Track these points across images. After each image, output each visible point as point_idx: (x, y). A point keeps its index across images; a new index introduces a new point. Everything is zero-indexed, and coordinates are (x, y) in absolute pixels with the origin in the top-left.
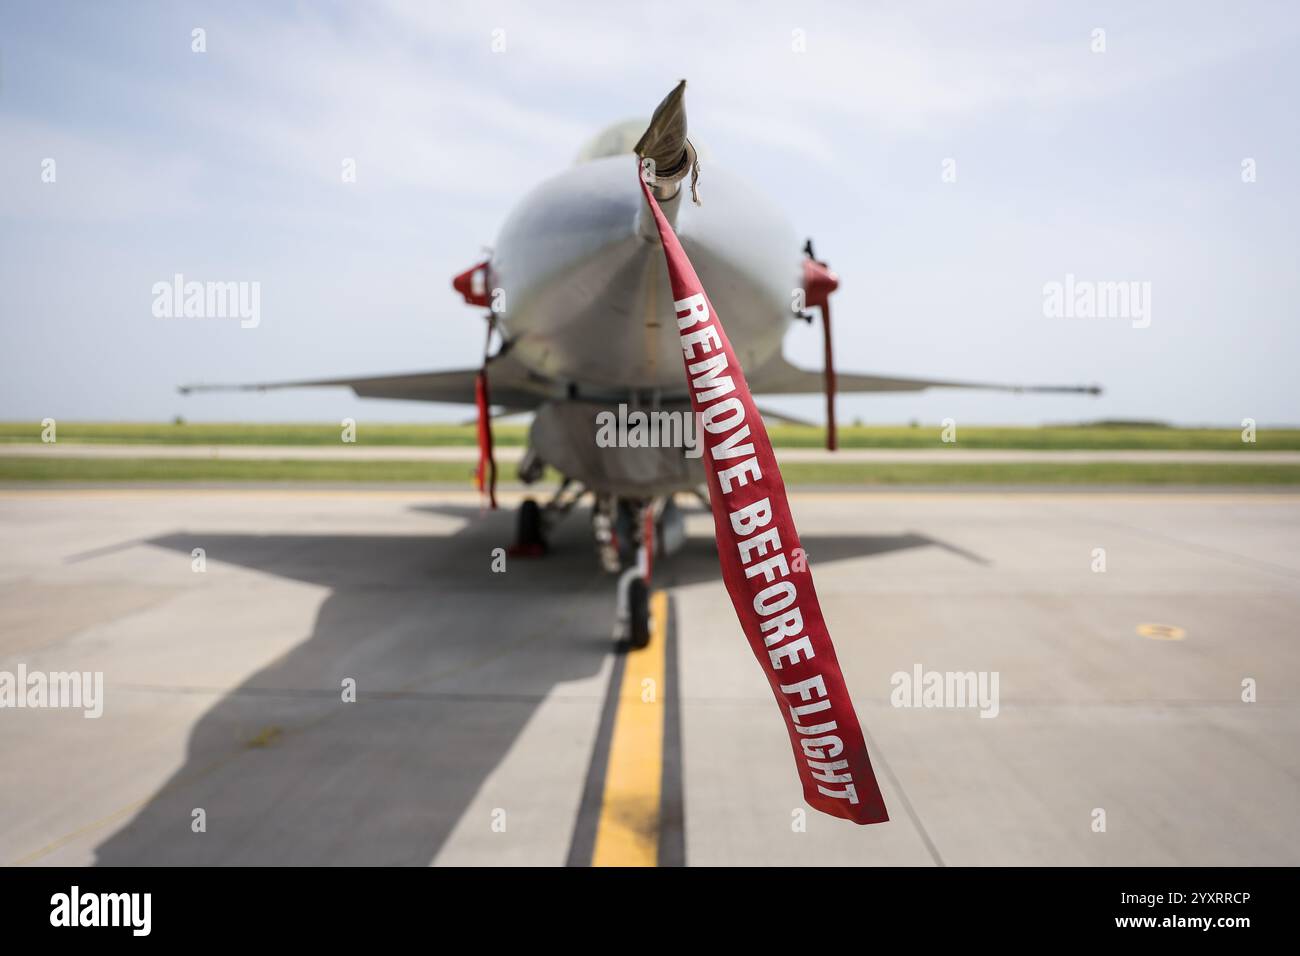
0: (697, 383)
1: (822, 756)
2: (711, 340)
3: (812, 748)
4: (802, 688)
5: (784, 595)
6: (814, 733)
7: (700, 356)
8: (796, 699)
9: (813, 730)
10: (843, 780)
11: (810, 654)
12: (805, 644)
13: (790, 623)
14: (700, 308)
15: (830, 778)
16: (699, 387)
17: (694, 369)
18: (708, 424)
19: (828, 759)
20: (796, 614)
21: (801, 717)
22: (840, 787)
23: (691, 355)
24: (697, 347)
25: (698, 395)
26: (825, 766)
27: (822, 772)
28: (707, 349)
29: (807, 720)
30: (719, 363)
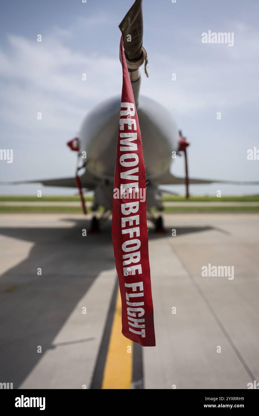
0: (122, 142)
1: (134, 315)
2: (133, 125)
3: (131, 312)
4: (134, 286)
5: (136, 245)
6: (134, 306)
7: (126, 130)
8: (130, 290)
9: (134, 304)
10: (141, 327)
11: (140, 272)
12: (139, 267)
13: (135, 257)
14: (132, 109)
15: (136, 325)
16: (122, 144)
17: (122, 135)
18: (122, 162)
19: (137, 318)
20: (138, 254)
21: (130, 298)
22: (139, 330)
23: (122, 128)
24: (126, 126)
25: (121, 147)
26: (135, 320)
27: (133, 323)
28: (130, 128)
29: (132, 300)
30: (134, 136)
